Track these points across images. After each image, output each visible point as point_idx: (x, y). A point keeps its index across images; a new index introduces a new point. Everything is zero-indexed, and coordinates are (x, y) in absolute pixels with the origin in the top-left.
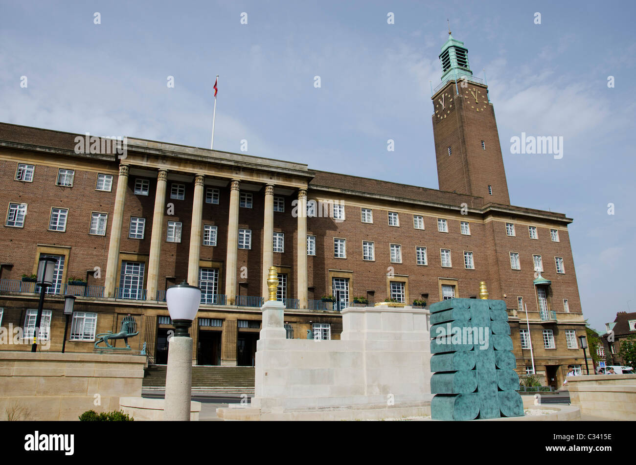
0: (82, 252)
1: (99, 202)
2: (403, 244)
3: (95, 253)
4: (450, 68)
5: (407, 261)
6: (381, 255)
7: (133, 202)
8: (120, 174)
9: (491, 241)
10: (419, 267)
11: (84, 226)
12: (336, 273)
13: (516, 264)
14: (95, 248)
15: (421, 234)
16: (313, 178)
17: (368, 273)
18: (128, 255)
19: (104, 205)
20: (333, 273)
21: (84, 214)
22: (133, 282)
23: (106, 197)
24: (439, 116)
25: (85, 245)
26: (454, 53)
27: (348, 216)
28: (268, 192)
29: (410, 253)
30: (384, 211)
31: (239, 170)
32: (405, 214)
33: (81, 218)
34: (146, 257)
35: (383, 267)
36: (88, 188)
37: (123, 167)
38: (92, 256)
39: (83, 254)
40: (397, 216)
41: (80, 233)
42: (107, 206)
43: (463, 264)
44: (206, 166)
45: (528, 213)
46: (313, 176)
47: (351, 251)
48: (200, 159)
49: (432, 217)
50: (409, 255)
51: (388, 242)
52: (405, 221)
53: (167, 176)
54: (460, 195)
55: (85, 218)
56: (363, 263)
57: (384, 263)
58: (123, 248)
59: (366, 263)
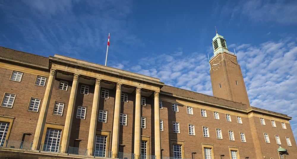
0: (21, 121)
1: (36, 92)
2: (209, 127)
3: (30, 122)
4: (218, 48)
5: (212, 136)
6: (198, 132)
7: (57, 94)
8: (50, 75)
9: (254, 127)
10: (218, 140)
11: (25, 105)
12: (174, 141)
13: (268, 140)
14: (31, 119)
15: (218, 122)
16: (163, 86)
17: (192, 142)
18: (51, 125)
19: (39, 94)
20: (173, 142)
21: (25, 98)
22: (53, 142)
23: (41, 89)
24: (213, 70)
25: (24, 117)
26: (220, 41)
27: (180, 110)
28: (138, 92)
29: (213, 132)
30: (199, 108)
31: (122, 79)
32: (209, 111)
33: (24, 100)
34: (63, 126)
35: (200, 139)
36: (30, 83)
37: (53, 71)
38: (28, 124)
39: (22, 123)
40: (205, 111)
41: (22, 109)
42: (41, 95)
43: (240, 139)
44: (102, 74)
45: (271, 113)
46: (163, 85)
47: (182, 129)
48: (99, 70)
49: (223, 113)
50: (213, 133)
51: (202, 125)
52: (210, 115)
53: (79, 78)
54: (235, 103)
55: (26, 101)
56: (189, 136)
57: (200, 137)
58: (49, 120)
59: (191, 137)
